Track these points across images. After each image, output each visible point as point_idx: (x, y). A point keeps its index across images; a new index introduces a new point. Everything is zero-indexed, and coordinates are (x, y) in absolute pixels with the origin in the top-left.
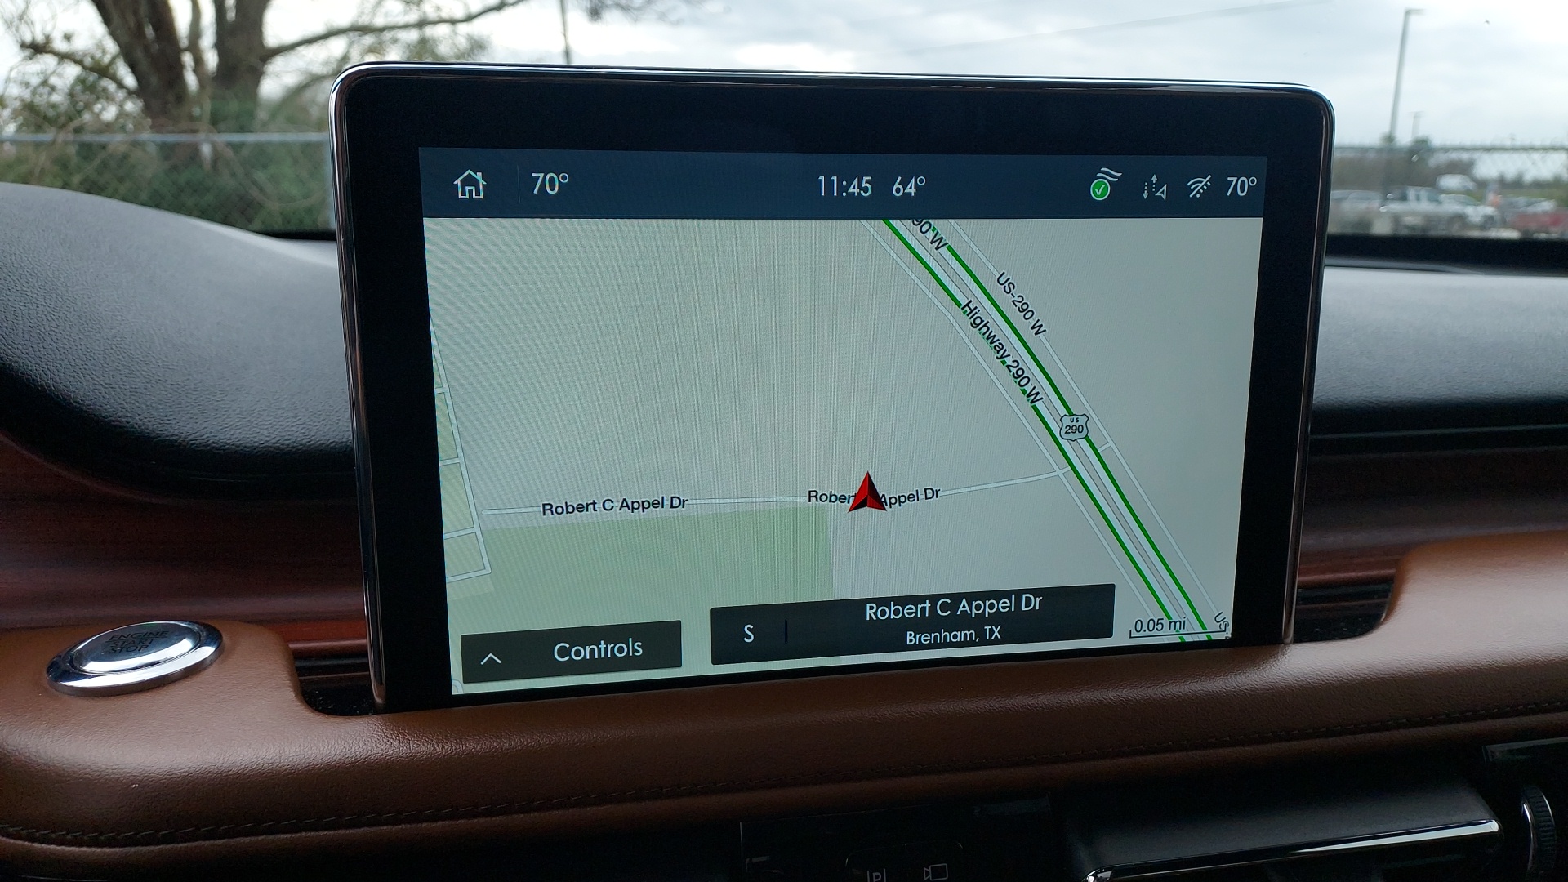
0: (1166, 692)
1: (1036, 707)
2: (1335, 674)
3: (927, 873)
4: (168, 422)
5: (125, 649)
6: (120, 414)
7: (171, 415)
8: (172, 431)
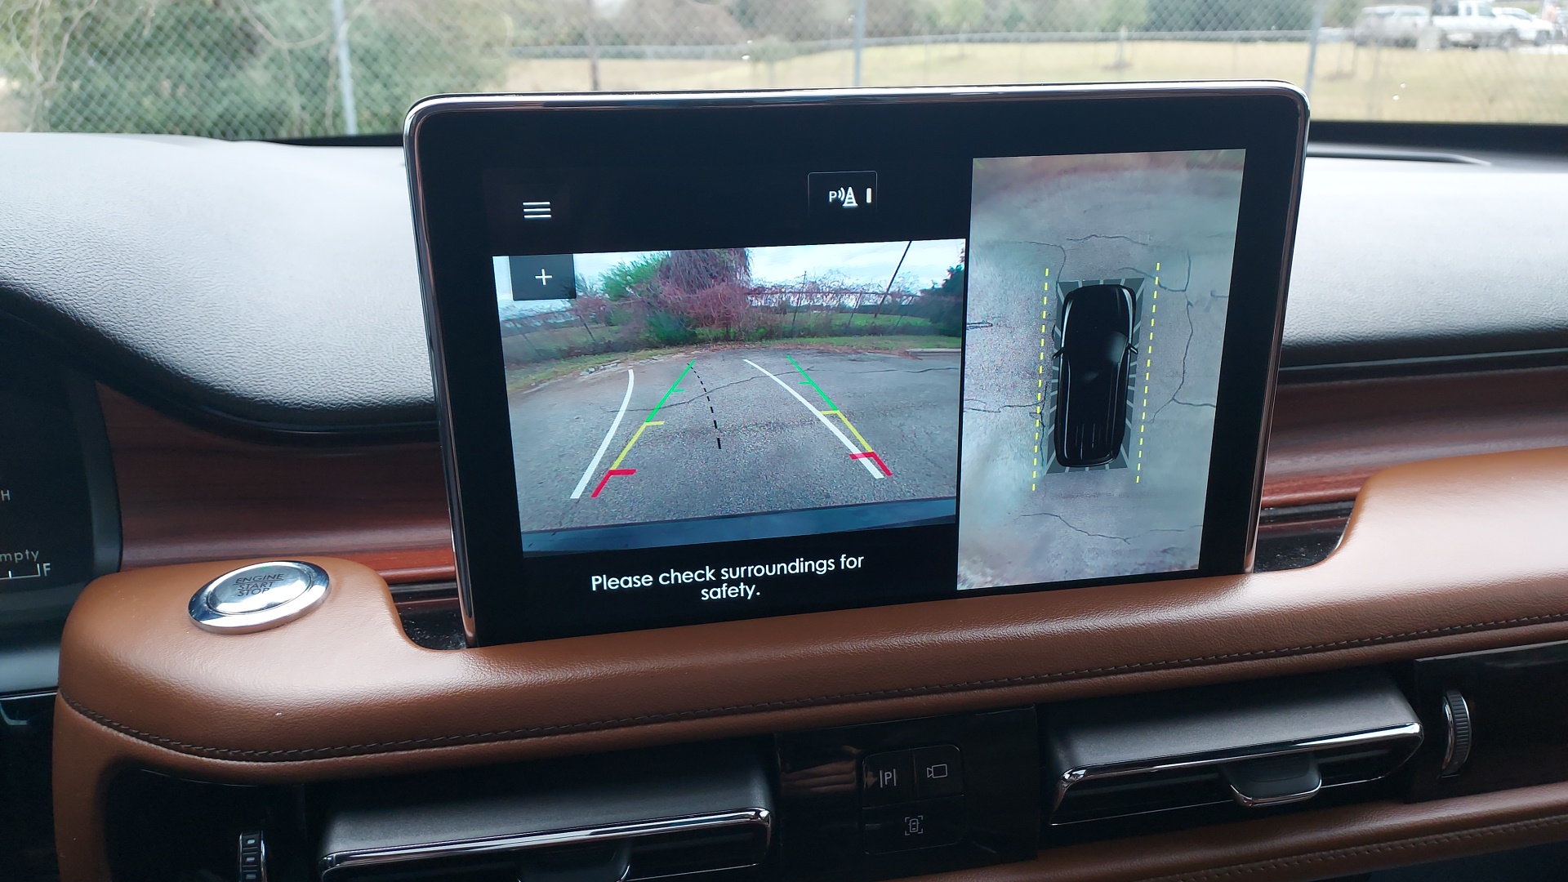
0: (1136, 622)
1: (1023, 637)
2: (1287, 604)
3: (930, 772)
4: (262, 383)
5: (250, 592)
6: (221, 379)
7: (264, 376)
8: (266, 392)
